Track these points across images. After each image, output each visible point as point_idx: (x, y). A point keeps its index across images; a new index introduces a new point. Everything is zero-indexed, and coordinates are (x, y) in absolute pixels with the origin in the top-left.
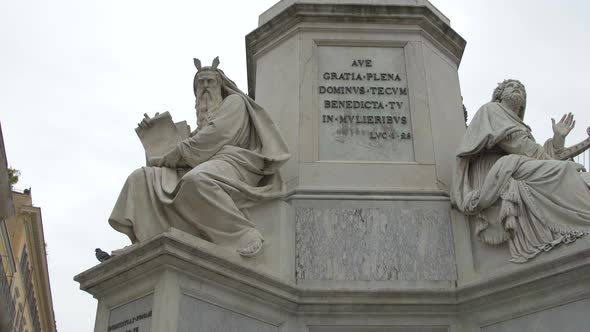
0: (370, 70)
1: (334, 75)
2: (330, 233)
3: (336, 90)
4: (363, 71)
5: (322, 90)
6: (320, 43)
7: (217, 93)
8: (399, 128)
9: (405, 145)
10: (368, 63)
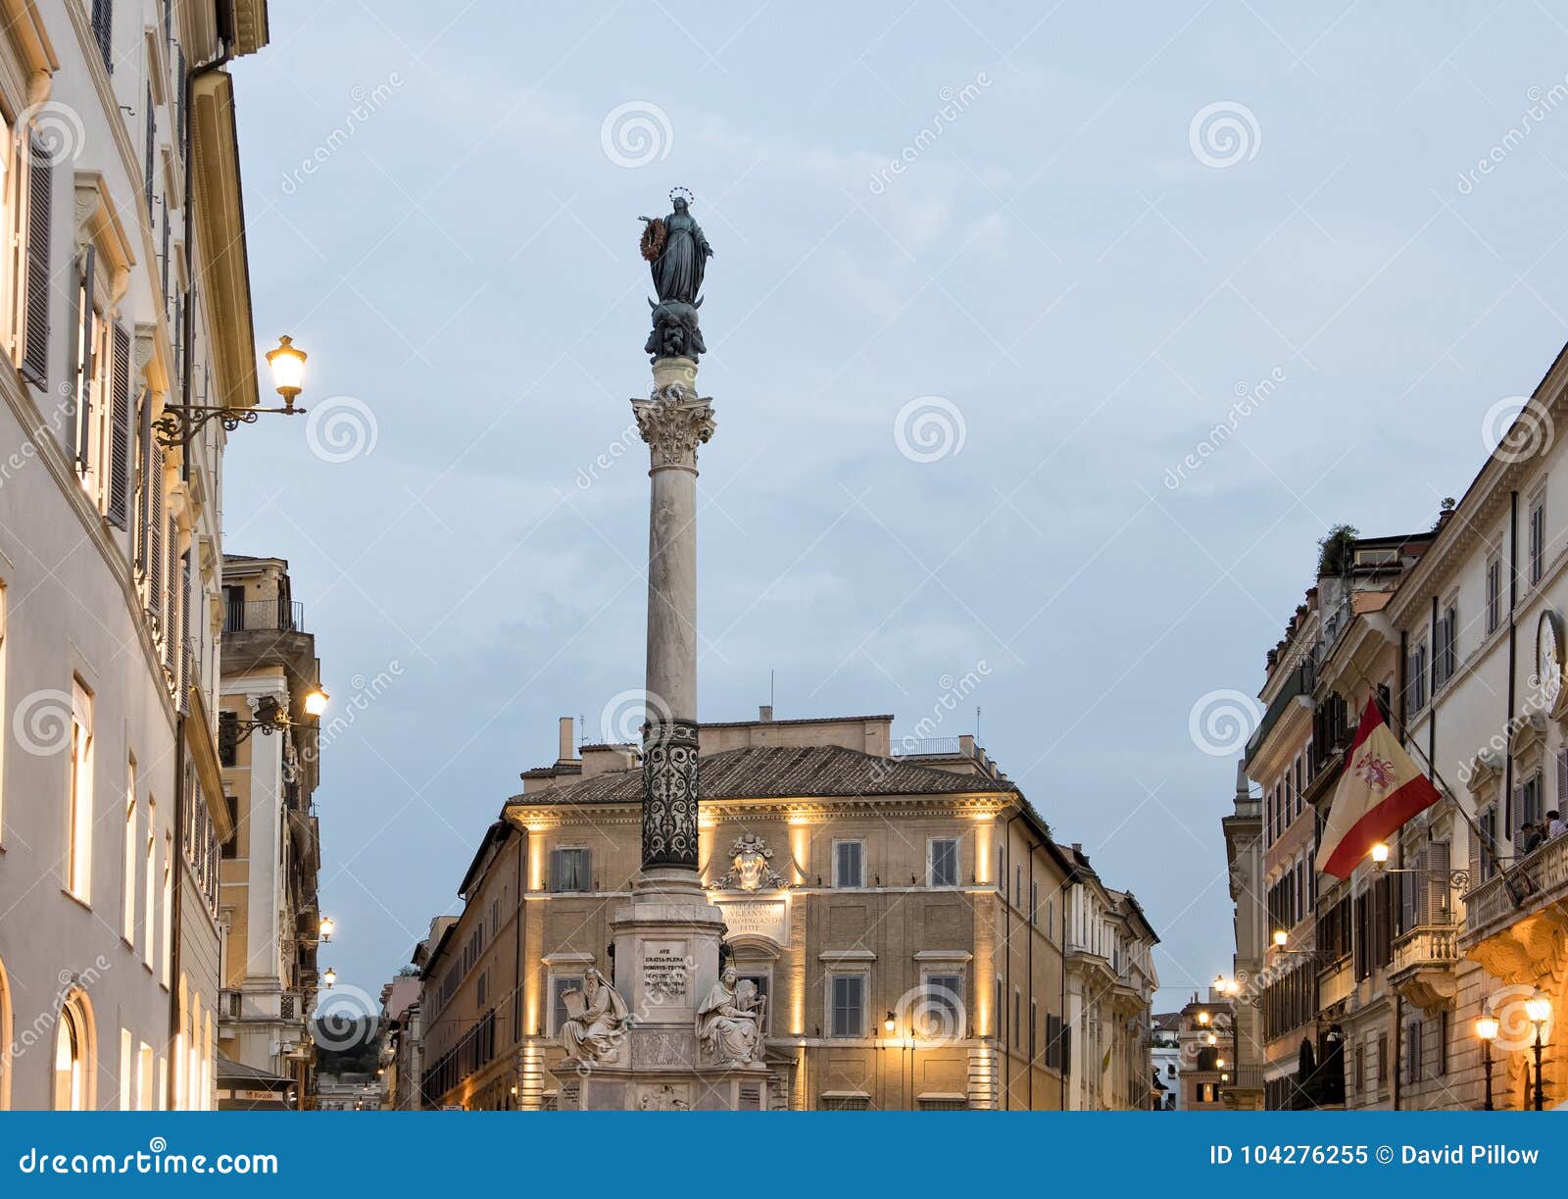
0: (669, 956)
1: (651, 959)
2: (645, 1044)
3: (652, 968)
4: (665, 956)
5: (645, 968)
6: (644, 940)
7: (596, 983)
8: (680, 988)
9: (682, 998)
10: (668, 951)
